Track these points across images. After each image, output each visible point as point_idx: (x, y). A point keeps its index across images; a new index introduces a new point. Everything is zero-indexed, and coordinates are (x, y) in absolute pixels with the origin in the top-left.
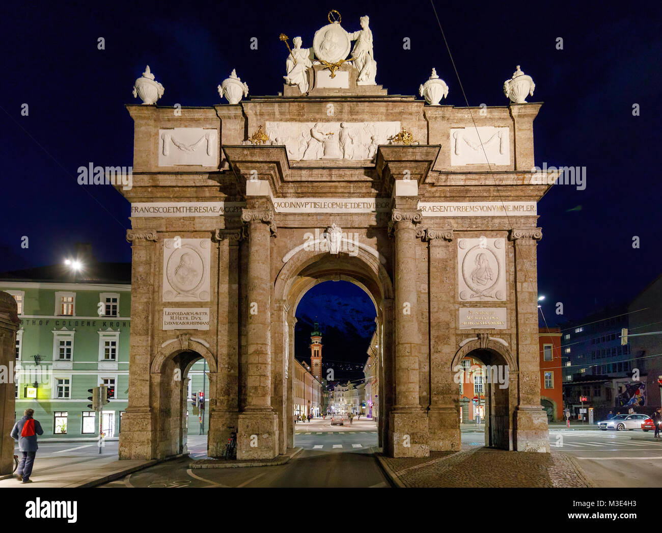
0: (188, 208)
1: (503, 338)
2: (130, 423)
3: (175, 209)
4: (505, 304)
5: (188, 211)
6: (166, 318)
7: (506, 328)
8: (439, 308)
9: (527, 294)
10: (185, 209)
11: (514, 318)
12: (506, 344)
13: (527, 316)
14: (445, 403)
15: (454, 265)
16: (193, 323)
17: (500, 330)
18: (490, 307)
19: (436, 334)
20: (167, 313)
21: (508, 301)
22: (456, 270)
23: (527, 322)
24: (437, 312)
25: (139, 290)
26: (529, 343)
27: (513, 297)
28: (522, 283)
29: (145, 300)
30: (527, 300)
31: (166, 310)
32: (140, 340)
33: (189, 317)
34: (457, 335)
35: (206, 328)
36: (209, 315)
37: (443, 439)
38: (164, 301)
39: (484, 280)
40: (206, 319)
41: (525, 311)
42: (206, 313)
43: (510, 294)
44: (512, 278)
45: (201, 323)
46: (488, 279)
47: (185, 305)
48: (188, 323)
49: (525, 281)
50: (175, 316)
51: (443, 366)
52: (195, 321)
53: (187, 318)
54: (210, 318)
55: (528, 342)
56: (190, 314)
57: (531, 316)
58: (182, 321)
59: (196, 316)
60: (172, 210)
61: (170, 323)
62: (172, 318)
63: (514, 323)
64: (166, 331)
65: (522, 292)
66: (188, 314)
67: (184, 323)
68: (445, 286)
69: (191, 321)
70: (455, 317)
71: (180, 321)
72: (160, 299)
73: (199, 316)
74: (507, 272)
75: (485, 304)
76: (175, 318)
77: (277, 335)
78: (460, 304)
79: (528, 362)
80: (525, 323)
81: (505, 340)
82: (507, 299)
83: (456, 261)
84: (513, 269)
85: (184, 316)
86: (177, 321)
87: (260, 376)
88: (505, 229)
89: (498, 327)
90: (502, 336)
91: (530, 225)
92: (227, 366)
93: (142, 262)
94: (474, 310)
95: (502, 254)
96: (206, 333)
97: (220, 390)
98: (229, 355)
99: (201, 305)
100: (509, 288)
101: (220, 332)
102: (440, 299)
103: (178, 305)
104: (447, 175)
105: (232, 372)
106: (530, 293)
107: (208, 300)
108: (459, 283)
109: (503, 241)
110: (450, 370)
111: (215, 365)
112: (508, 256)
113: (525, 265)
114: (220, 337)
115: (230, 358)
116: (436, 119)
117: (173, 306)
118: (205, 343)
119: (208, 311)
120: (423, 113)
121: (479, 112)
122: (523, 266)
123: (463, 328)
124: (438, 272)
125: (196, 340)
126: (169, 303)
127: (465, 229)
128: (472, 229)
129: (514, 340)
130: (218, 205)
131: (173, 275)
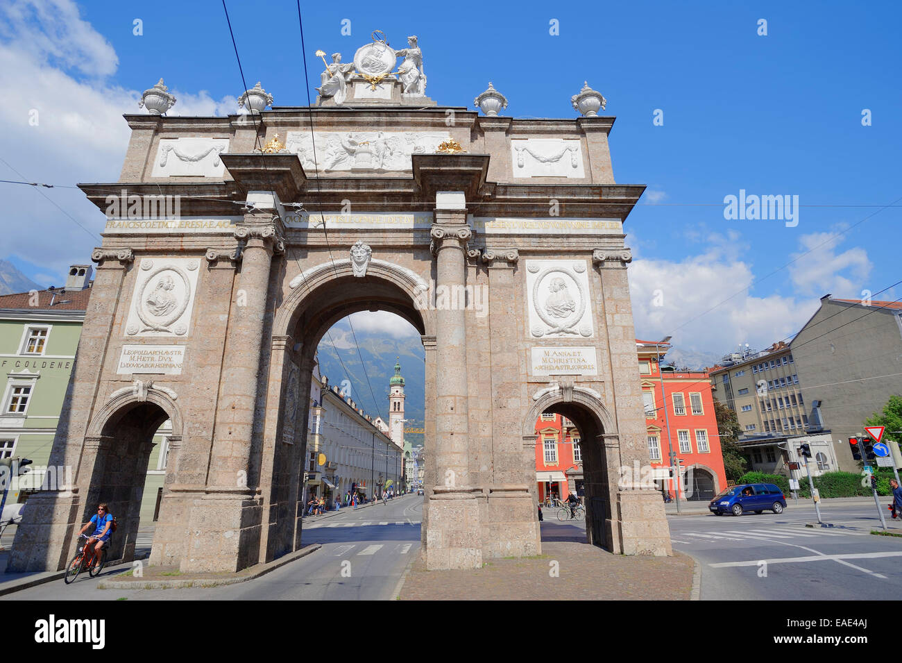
0: (177, 223)
1: (594, 388)
2: (38, 511)
3: (160, 224)
4: (593, 341)
5: (177, 226)
6: (124, 359)
7: (596, 374)
8: (502, 348)
9: (621, 328)
10: (174, 224)
11: (606, 360)
12: (597, 396)
13: (623, 357)
14: (514, 482)
15: (522, 290)
16: (159, 366)
17: (589, 376)
18: (573, 346)
19: (500, 382)
20: (126, 353)
21: (596, 337)
22: (525, 298)
23: (624, 366)
24: (500, 352)
25: (94, 321)
26: (630, 393)
27: (603, 332)
28: (613, 314)
29: (100, 334)
30: (621, 337)
31: (127, 348)
32: (81, 388)
33: (156, 357)
34: (530, 383)
35: (176, 372)
36: (183, 356)
37: (512, 538)
38: (126, 335)
39: (563, 311)
40: (178, 359)
41: (620, 351)
42: (179, 353)
43: (599, 329)
44: (599, 309)
45: (171, 366)
46: (567, 310)
47: (154, 341)
48: (152, 365)
49: (617, 312)
50: (136, 355)
51: (510, 427)
52: (163, 362)
53: (152, 359)
54: (184, 359)
55: (628, 391)
56: (158, 353)
57: (628, 357)
58: (144, 363)
59: (165, 356)
60: (156, 225)
61: (128, 365)
62: (132, 359)
63: (608, 367)
64: (120, 375)
65: (613, 325)
66: (155, 352)
67: (147, 366)
68: (509, 318)
69: (158, 363)
70: (526, 360)
71: (141, 363)
72: (121, 333)
73: (170, 356)
74: (592, 300)
75: (567, 343)
76: (136, 358)
77: (272, 382)
78: (532, 342)
79: (630, 420)
80: (621, 367)
81: (597, 390)
82: (595, 336)
83: (524, 287)
84: (599, 297)
85: (150, 355)
86: (139, 362)
87: (234, 441)
88: (585, 249)
89: (585, 373)
90: (592, 385)
91: (615, 245)
92: (197, 425)
93: (105, 287)
94: (551, 350)
95: (584, 279)
96: (174, 380)
97: (183, 460)
98: (203, 411)
99: (174, 342)
100: (596, 322)
101: (195, 377)
102: (503, 335)
103: (143, 341)
104: (506, 187)
105: (204, 433)
106: (624, 327)
107: (186, 335)
108: (530, 315)
109: (584, 263)
110: (520, 433)
111: (180, 424)
112: (591, 281)
113: (615, 292)
114: (193, 384)
115: (203, 415)
116: (492, 129)
117: (137, 343)
118: (172, 392)
119: (182, 349)
120: (477, 124)
121: (544, 124)
122: (611, 293)
123: (538, 374)
124: (500, 300)
125: (159, 388)
126: (131, 339)
127: (534, 248)
128: (542, 249)
129: (609, 392)
130: (216, 219)
131: (144, 304)
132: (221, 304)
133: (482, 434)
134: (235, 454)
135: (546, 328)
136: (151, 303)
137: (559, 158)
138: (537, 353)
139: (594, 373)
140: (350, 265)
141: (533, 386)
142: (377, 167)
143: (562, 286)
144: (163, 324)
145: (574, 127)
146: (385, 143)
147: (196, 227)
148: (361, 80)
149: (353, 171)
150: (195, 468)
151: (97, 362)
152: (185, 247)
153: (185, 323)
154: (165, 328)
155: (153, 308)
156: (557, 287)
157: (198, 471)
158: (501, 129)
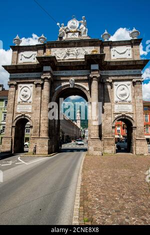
0: (27, 75)
3: (23, 75)
4: (131, 103)
6: (18, 108)
9: (139, 100)
11: (134, 108)
12: (131, 117)
19: (106, 113)
22: (113, 92)
27: (134, 101)
29: (12, 102)
30: (139, 102)
31: (18, 106)
35: (30, 111)
38: (17, 103)
40: (30, 108)
44: (133, 95)
46: (125, 95)
47: (24, 104)
49: (138, 96)
51: (109, 124)
52: (27, 109)
54: (32, 108)
55: (140, 116)
56: (25, 107)
57: (140, 107)
59: (27, 107)
61: (19, 110)
63: (135, 110)
65: (137, 99)
67: (23, 110)
70: (113, 108)
74: (131, 92)
75: (124, 104)
76: (21, 108)
78: (115, 103)
79: (140, 123)
80: (138, 110)
84: (134, 92)
87: (45, 127)
88: (130, 78)
89: (128, 111)
90: (130, 114)
91: (139, 77)
92: (36, 123)
93: (12, 91)
94: (120, 105)
95: (130, 87)
96: (30, 113)
97: (33, 131)
99: (29, 104)
100: (132, 98)
101: (34, 112)
103: (22, 104)
104: (109, 62)
105: (38, 125)
107: (32, 103)
109: (130, 83)
110: (111, 126)
111: (32, 123)
113: (138, 90)
114: (34, 114)
115: (37, 121)
116: (106, 45)
118: (30, 116)
119: (31, 106)
120: (102, 44)
123: (116, 111)
125: (27, 115)
126: (19, 104)
127: (116, 79)
128: (119, 79)
129: (135, 116)
130: (36, 74)
131: (21, 95)
132: (39, 95)
135: (119, 100)
136: (23, 95)
137: (125, 52)
138: (116, 106)
139: (131, 111)
140: (69, 85)
141: (115, 115)
142: (75, 58)
143: (124, 89)
144: (26, 100)
145: (130, 43)
146: (77, 51)
147: (31, 76)
148: (70, 32)
149: (69, 59)
151: (12, 109)
152: (29, 81)
153: (31, 100)
156: (122, 89)
157: (37, 133)
158: (109, 45)
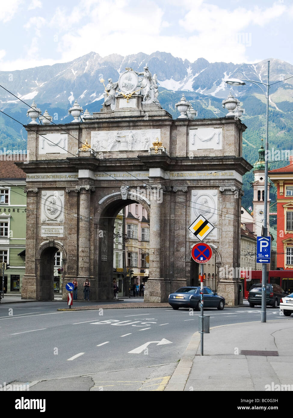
0: (53, 176)
1: (215, 245)
2: (26, 281)
3: (47, 176)
4: (216, 226)
5: (53, 178)
6: (43, 231)
7: (216, 239)
8: (179, 228)
9: (228, 221)
10: (52, 176)
11: (220, 233)
12: (216, 247)
13: (227, 233)
14: (181, 278)
15: (189, 204)
16: (55, 234)
17: (213, 240)
19: (178, 242)
20: (43, 229)
21: (218, 224)
22: (190, 208)
23: (227, 236)
24: (178, 230)
27: (221, 222)
28: (225, 215)
29: (33, 222)
30: (227, 224)
31: (43, 227)
33: (54, 231)
34: (190, 242)
35: (61, 236)
36: (63, 230)
38: (42, 222)
39: (205, 213)
41: (226, 230)
43: (219, 221)
44: (220, 212)
45: (59, 234)
46: (207, 212)
47: (52, 224)
48: (53, 234)
49: (227, 214)
50: (47, 229)
51: (181, 258)
52: (56, 232)
55: (227, 246)
57: (229, 233)
58: (50, 233)
59: (57, 230)
60: (45, 177)
61: (44, 233)
62: (46, 231)
63: (221, 236)
64: (42, 237)
65: (225, 219)
67: (51, 234)
69: (55, 233)
70: (189, 233)
71: (49, 232)
72: (40, 221)
73: (58, 230)
74: (218, 208)
76: (47, 231)
77: (95, 241)
79: (227, 257)
80: (225, 237)
83: (190, 202)
84: (221, 207)
85: (51, 230)
86: (48, 232)
87: (84, 262)
88: (217, 185)
89: (212, 238)
90: (214, 243)
91: (230, 183)
92: (71, 255)
93: (31, 203)
95: (216, 198)
96: (61, 239)
97: (68, 267)
98: (73, 250)
99: (59, 225)
100: (219, 217)
101: (68, 238)
102: (180, 223)
103: (48, 224)
105: (74, 258)
106: (229, 220)
107: (63, 222)
108: (192, 215)
109: (215, 192)
110: (184, 260)
111: (66, 255)
112: (219, 200)
113: (227, 205)
114: (68, 241)
115: (73, 252)
116: (181, 125)
117: (46, 225)
118: (61, 243)
119: (63, 227)
120: (173, 124)
121: (205, 121)
122: (226, 206)
124: (179, 208)
125: (57, 242)
126: (44, 223)
127: (195, 186)
128: (198, 186)
129: (220, 246)
130: (67, 174)
131: (46, 210)
132: (74, 210)
133: (171, 260)
134: (85, 266)
136: (48, 209)
137: (211, 139)
140: (120, 195)
141: (191, 243)
143: (206, 202)
144: (54, 218)
145: (219, 122)
146: (132, 137)
147: (60, 178)
149: (120, 151)
150: (72, 270)
151: (34, 232)
152: (57, 186)
153: (62, 217)
154: (55, 219)
155: (50, 212)
156: (203, 202)
157: (74, 271)
158: (184, 125)
